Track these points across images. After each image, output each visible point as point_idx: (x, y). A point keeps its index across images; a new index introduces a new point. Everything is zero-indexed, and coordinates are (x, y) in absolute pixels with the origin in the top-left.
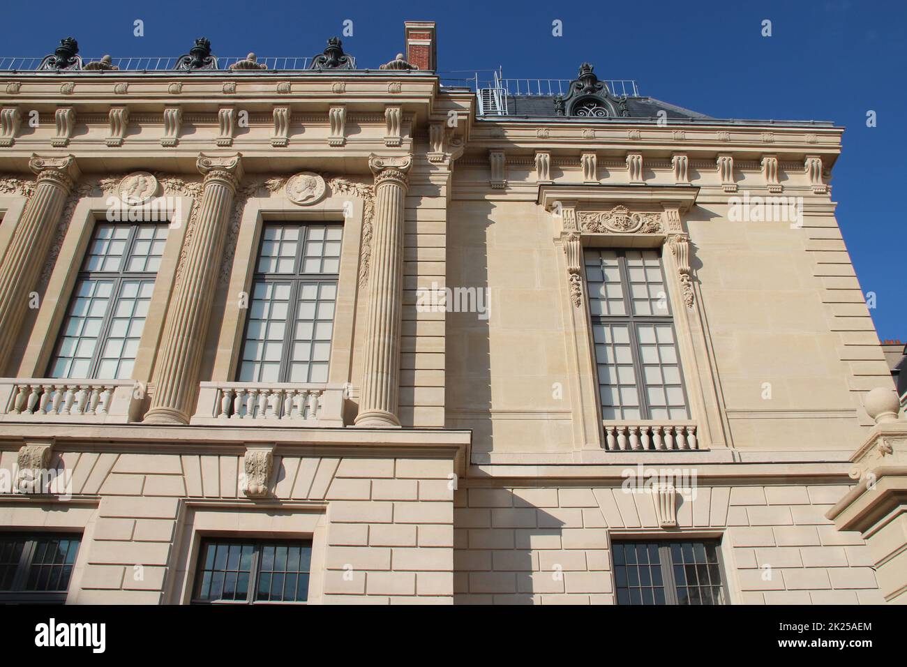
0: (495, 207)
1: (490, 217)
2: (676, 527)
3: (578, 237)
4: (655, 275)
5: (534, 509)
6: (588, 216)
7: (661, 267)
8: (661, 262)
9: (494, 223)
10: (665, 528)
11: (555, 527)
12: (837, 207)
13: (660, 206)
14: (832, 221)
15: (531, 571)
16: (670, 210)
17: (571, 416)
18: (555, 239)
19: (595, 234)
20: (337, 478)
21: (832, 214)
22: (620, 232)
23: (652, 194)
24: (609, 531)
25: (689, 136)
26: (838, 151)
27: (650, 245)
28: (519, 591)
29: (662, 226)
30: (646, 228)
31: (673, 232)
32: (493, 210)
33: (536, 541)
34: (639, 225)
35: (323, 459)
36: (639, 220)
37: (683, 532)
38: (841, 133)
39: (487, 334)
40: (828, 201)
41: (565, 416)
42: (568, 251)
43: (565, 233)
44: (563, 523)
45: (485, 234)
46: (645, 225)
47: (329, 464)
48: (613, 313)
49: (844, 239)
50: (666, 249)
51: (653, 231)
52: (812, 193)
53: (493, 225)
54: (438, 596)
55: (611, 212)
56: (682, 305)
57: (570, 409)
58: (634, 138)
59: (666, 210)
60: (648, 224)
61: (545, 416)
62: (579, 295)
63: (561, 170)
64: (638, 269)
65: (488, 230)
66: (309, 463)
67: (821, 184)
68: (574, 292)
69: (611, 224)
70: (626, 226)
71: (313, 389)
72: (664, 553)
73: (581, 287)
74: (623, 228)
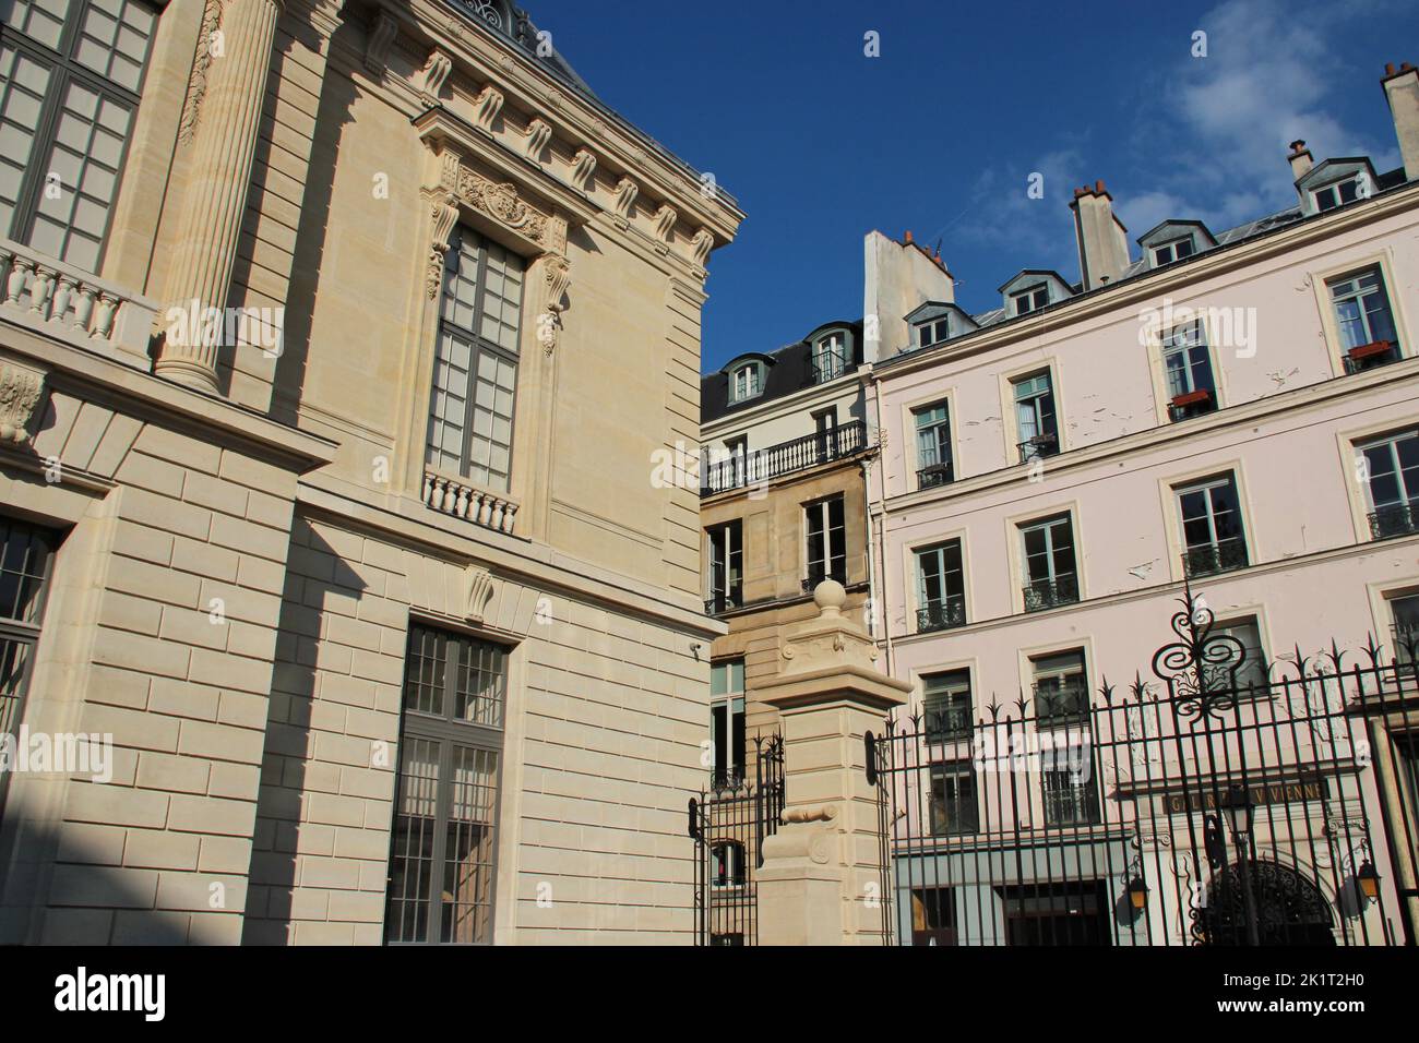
0: (361, 97)
1: (351, 109)
2: (479, 624)
3: (457, 203)
4: (513, 293)
5: (333, 557)
6: (471, 178)
7: (522, 284)
8: (524, 278)
9: (354, 121)
10: (469, 621)
11: (354, 588)
12: (707, 300)
13: (551, 208)
14: (697, 315)
15: (318, 639)
16: (560, 220)
17: (393, 445)
18: (424, 189)
19: (474, 208)
20: (136, 451)
21: (699, 307)
22: (500, 220)
23: (552, 190)
24: (411, 609)
25: (608, 134)
26: (730, 238)
27: (520, 250)
28: (299, 661)
29: (545, 235)
30: (528, 230)
31: (557, 251)
32: (357, 100)
33: (331, 600)
34: (524, 222)
35: (118, 415)
36: (523, 214)
37: (484, 631)
38: (741, 218)
39: (315, 288)
40: (700, 289)
41: (386, 442)
42: (440, 218)
43: (444, 190)
44: (365, 585)
45: (339, 132)
46: (528, 226)
47: (127, 425)
48: (458, 322)
49: (702, 341)
50: (538, 266)
51: (535, 237)
52: (690, 272)
53: (350, 124)
54: (254, 658)
55: (497, 186)
56: (539, 349)
57: (394, 434)
58: (552, 101)
59: (555, 217)
60: (532, 226)
61: (362, 434)
62: (437, 283)
63: (453, 90)
64: (499, 275)
65: (346, 128)
66: (96, 415)
67: (701, 265)
68: (433, 277)
69: (495, 202)
70: (510, 216)
71: (108, 292)
72: (452, 649)
73: (441, 275)
74: (505, 217)
